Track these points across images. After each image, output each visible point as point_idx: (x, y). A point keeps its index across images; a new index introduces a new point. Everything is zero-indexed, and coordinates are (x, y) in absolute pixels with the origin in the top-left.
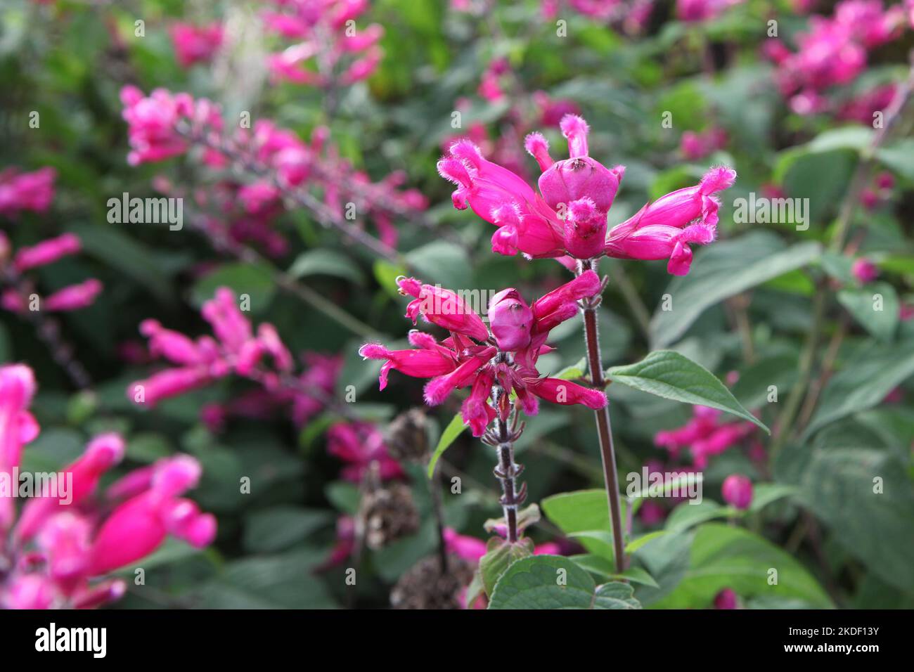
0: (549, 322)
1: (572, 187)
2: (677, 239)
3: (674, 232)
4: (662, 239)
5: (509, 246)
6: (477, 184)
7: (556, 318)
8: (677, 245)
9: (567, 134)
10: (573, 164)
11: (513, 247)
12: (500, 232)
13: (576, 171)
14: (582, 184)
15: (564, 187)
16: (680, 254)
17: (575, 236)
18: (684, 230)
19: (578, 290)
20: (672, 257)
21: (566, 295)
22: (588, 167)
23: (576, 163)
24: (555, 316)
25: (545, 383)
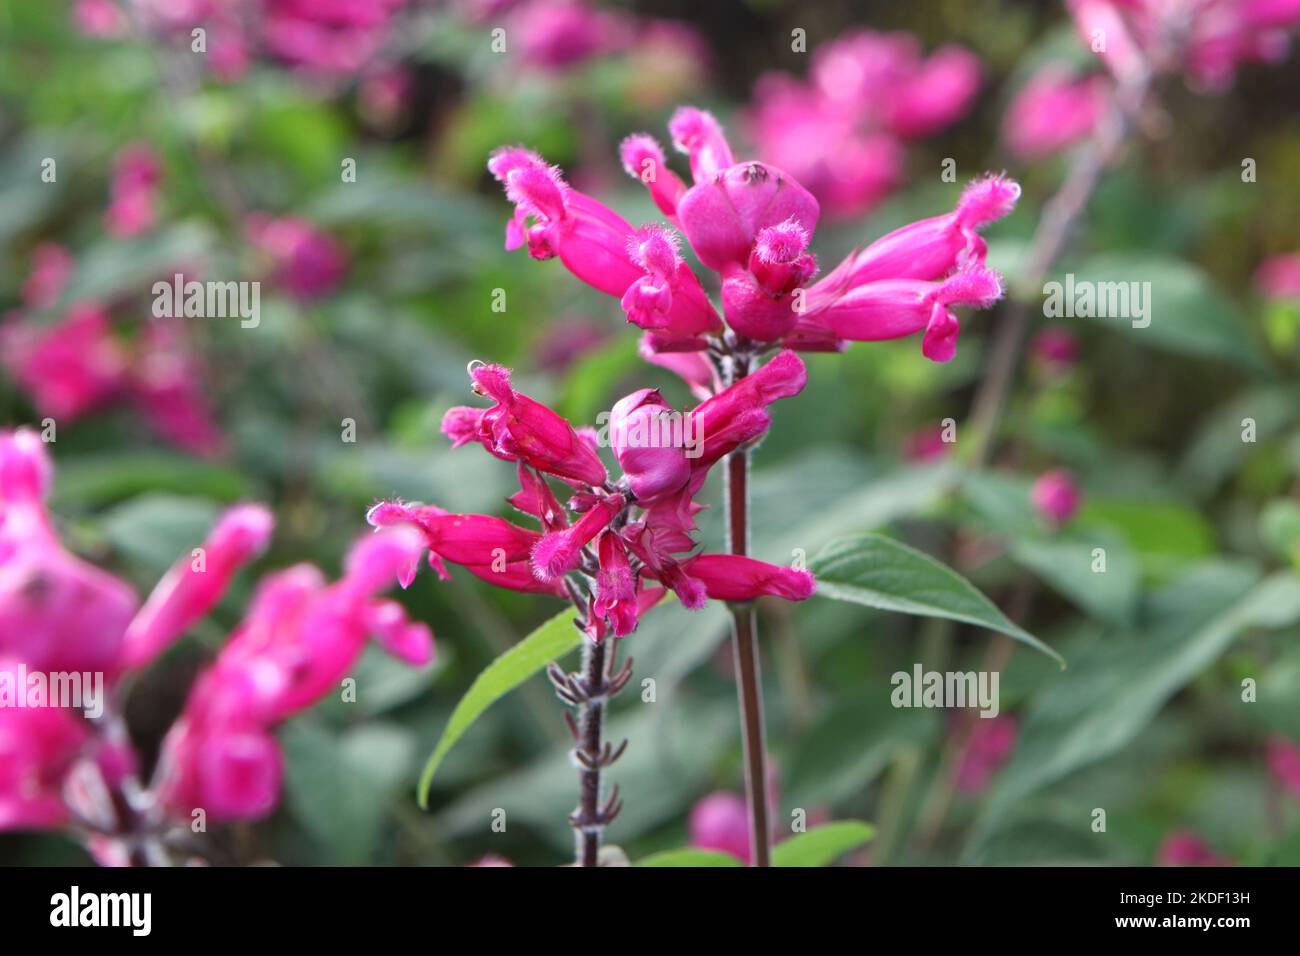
0: (720, 444)
1: (748, 212)
2: (933, 297)
3: (923, 290)
4: (905, 301)
5: (656, 311)
6: (573, 214)
7: (733, 436)
8: (936, 306)
9: (685, 142)
10: (746, 174)
11: (661, 310)
12: (638, 288)
13: (753, 183)
14: (766, 208)
15: (733, 213)
16: (942, 322)
17: (758, 297)
18: (947, 282)
19: (769, 387)
20: (928, 328)
21: (747, 396)
22: (772, 177)
23: (752, 170)
24: (730, 434)
25: (697, 563)
